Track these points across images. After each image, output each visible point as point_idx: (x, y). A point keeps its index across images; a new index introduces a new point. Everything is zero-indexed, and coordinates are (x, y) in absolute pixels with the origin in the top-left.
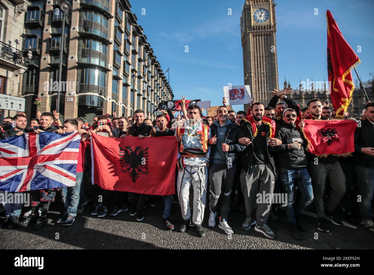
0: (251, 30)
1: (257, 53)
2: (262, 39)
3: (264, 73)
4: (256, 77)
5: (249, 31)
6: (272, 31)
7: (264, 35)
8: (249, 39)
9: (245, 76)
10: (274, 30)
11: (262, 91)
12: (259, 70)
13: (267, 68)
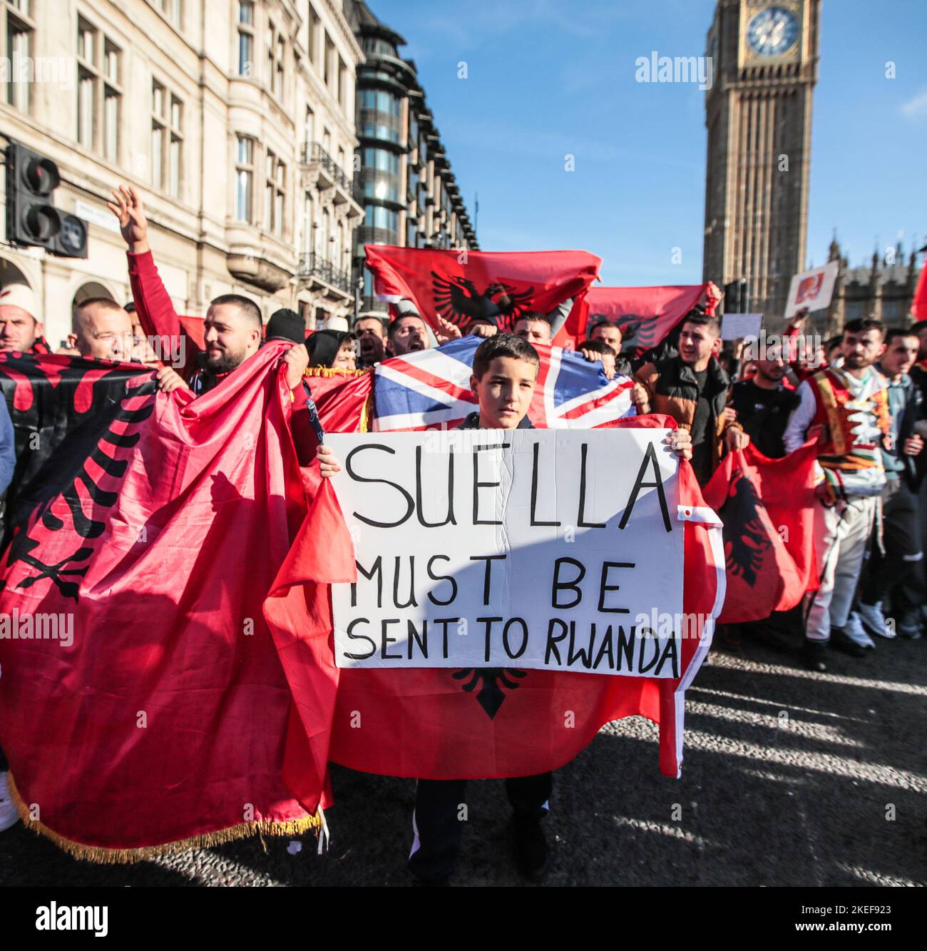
0: (736, 81)
1: (749, 156)
2: (767, 110)
3: (763, 218)
4: (737, 231)
5: (729, 81)
6: (804, 85)
7: (777, 95)
8: (727, 110)
9: (708, 222)
10: (808, 79)
11: (752, 272)
12: (750, 206)
13: (776, 204)
